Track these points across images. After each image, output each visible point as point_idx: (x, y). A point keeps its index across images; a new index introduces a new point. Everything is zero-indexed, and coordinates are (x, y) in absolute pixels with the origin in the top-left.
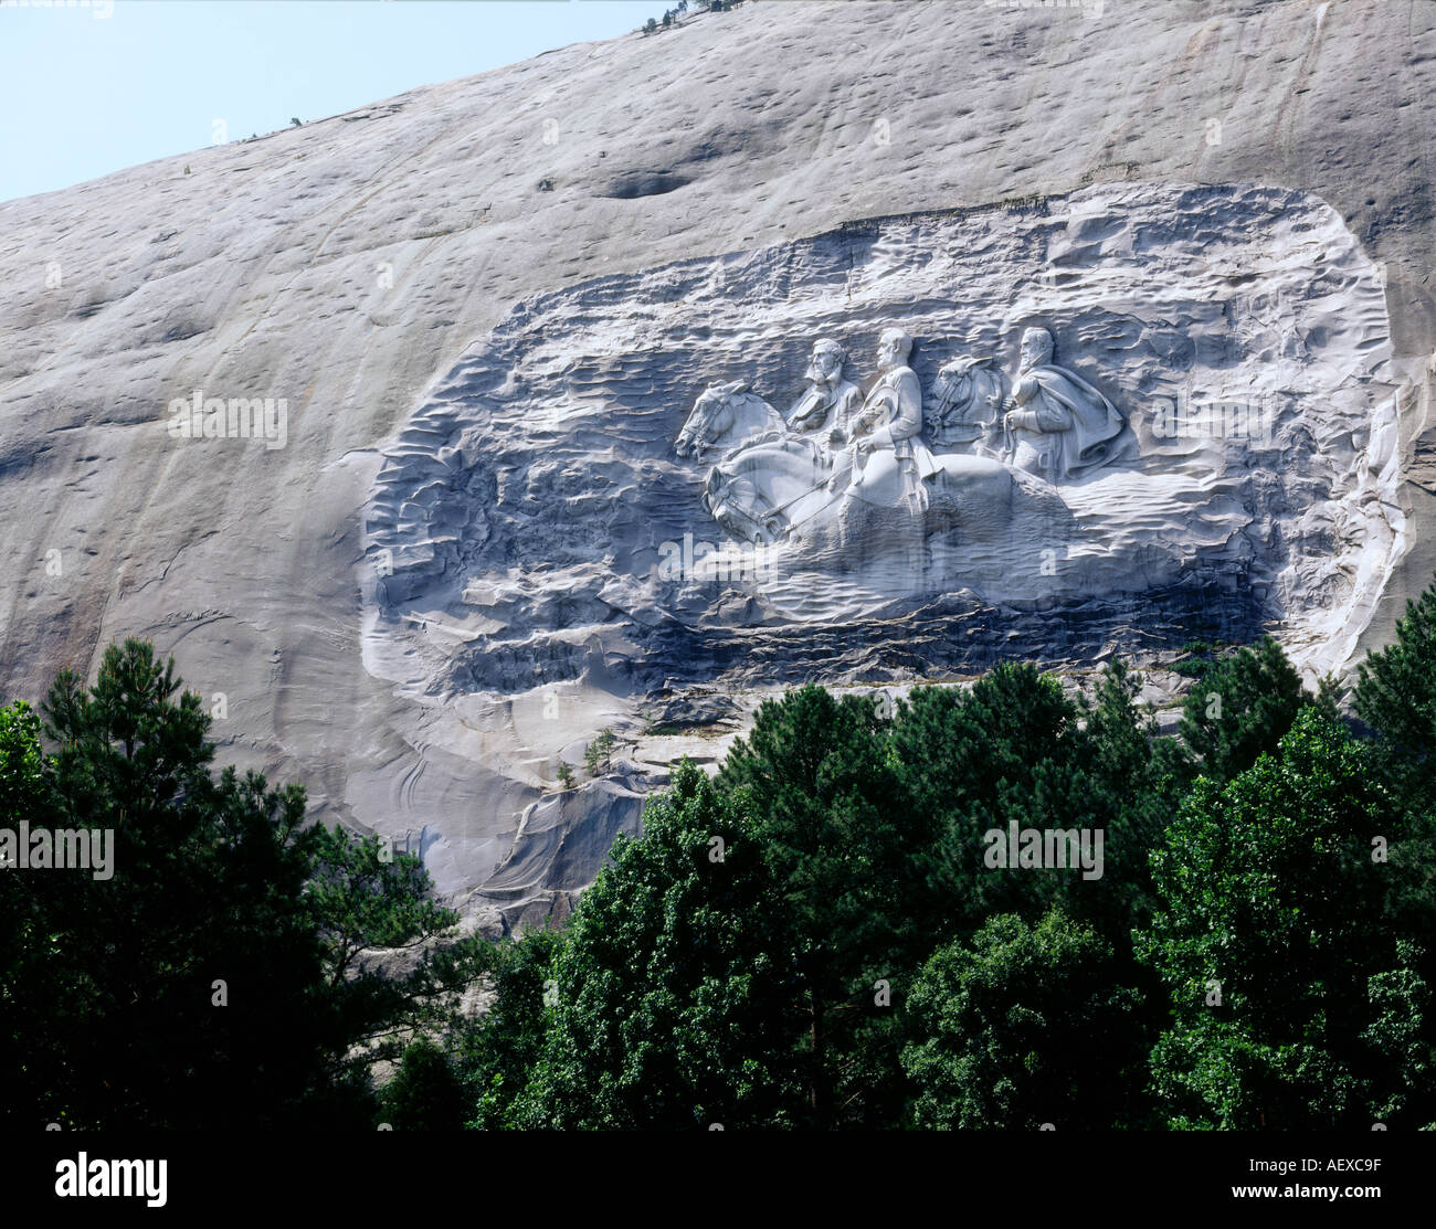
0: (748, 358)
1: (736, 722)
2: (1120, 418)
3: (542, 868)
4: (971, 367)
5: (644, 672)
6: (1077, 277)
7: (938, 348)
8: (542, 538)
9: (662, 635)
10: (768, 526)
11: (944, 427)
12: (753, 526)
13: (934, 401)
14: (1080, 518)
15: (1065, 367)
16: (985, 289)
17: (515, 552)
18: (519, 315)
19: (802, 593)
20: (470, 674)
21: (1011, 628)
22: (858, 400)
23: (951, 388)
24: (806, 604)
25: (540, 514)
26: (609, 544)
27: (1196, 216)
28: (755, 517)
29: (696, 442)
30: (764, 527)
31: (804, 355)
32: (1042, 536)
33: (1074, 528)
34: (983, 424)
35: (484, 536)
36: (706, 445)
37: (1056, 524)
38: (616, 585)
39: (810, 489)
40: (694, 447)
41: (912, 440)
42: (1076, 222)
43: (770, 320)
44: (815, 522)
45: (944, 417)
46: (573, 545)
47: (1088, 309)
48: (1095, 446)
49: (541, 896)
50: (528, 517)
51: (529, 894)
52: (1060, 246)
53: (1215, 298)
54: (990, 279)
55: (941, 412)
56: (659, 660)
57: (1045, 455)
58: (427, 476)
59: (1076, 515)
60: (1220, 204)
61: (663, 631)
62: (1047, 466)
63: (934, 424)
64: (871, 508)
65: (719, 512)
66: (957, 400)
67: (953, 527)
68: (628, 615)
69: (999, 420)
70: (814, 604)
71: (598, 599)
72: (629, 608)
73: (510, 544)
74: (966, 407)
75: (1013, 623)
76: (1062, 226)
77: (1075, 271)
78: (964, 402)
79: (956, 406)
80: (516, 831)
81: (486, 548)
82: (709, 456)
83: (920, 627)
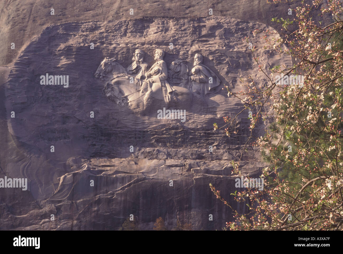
0: (116, 52)
1: (115, 155)
2: (220, 81)
3: (67, 195)
4: (181, 63)
5: (88, 138)
6: (209, 41)
7: (171, 56)
8: (57, 98)
9: (92, 128)
10: (123, 100)
11: (173, 78)
12: (118, 100)
13: (170, 71)
14: (210, 107)
15: (206, 66)
16: (183, 41)
17: (49, 101)
18: (48, 30)
19: (133, 120)
20: (40, 136)
21: (190, 135)
22: (148, 68)
23: (175, 68)
24: (134, 123)
25: (57, 91)
26: (76, 101)
27: (240, 28)
28: (119, 98)
29: (101, 74)
30: (121, 101)
31: (133, 53)
32: (200, 111)
33: (208, 110)
34: (183, 79)
35: (41, 95)
36: (104, 75)
37: (204, 108)
38: (79, 113)
39: (135, 91)
40: (101, 75)
41: (165, 81)
42: (208, 26)
43: (122, 42)
44: (137, 101)
45: (173, 75)
46: (66, 100)
47: (213, 51)
48: (213, 88)
49: (68, 202)
50: (53, 91)
51: (63, 201)
52: (204, 32)
53: (247, 52)
54: (185, 38)
55: (172, 74)
56: (92, 135)
57: (200, 89)
58: (24, 76)
59: (209, 106)
60: (246, 26)
61: (93, 127)
62: (201, 92)
63: (170, 77)
64: (154, 99)
65: (108, 95)
66: (177, 71)
67: (175, 106)
68: (83, 122)
69: (188, 78)
70: (136, 123)
71: (75, 117)
72: (83, 120)
73: (48, 98)
74: (179, 73)
75: (191, 134)
76: (205, 26)
77: (208, 39)
78: (178, 72)
79: (176, 73)
80: (59, 183)
81: (41, 99)
82: (105, 78)
83: (165, 133)
